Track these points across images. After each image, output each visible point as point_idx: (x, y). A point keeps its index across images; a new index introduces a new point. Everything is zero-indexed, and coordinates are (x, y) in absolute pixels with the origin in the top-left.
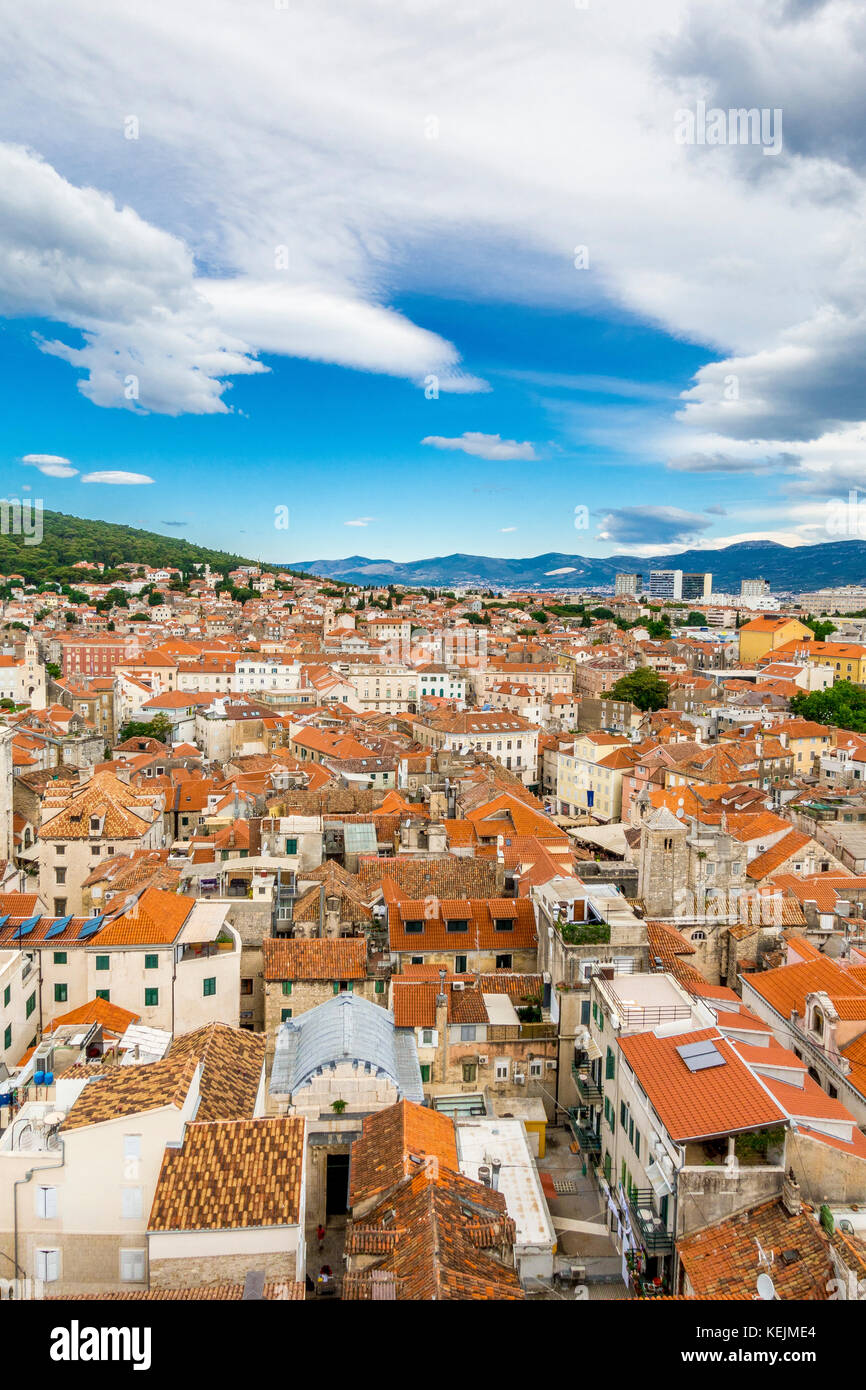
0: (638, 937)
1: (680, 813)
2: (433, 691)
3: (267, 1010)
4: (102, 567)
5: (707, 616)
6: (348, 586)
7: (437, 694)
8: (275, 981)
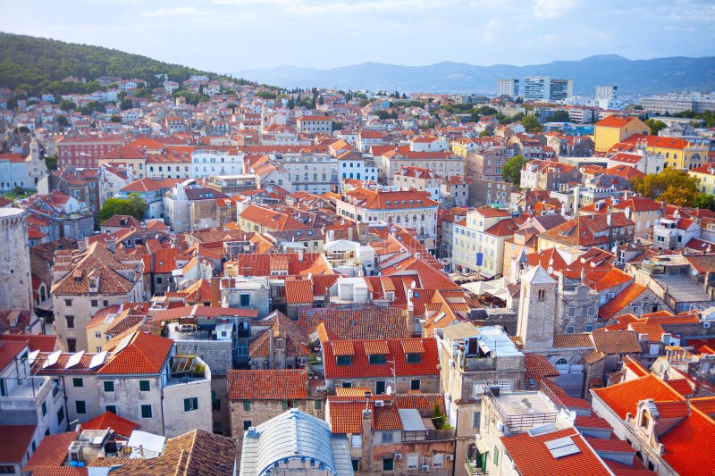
0: (517, 366)
1: (551, 270)
2: (351, 175)
3: (233, 422)
4: (84, 81)
5: (570, 113)
6: (280, 90)
7: (355, 177)
8: (237, 401)
